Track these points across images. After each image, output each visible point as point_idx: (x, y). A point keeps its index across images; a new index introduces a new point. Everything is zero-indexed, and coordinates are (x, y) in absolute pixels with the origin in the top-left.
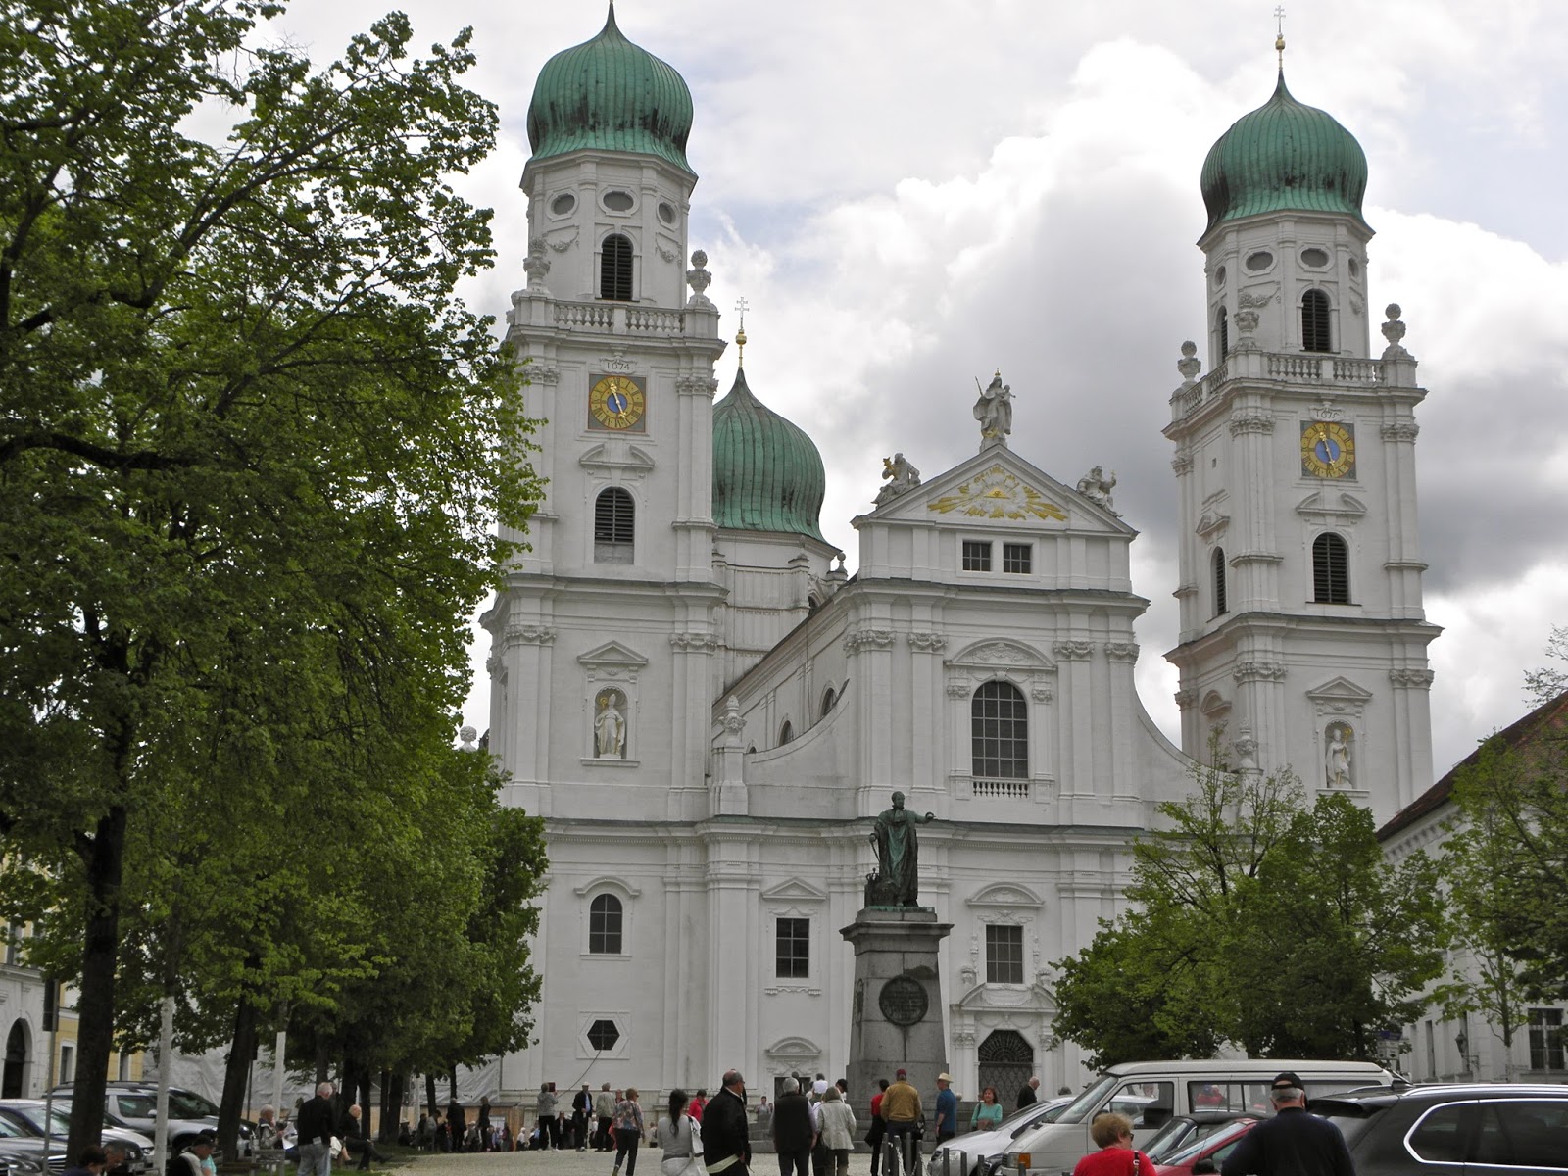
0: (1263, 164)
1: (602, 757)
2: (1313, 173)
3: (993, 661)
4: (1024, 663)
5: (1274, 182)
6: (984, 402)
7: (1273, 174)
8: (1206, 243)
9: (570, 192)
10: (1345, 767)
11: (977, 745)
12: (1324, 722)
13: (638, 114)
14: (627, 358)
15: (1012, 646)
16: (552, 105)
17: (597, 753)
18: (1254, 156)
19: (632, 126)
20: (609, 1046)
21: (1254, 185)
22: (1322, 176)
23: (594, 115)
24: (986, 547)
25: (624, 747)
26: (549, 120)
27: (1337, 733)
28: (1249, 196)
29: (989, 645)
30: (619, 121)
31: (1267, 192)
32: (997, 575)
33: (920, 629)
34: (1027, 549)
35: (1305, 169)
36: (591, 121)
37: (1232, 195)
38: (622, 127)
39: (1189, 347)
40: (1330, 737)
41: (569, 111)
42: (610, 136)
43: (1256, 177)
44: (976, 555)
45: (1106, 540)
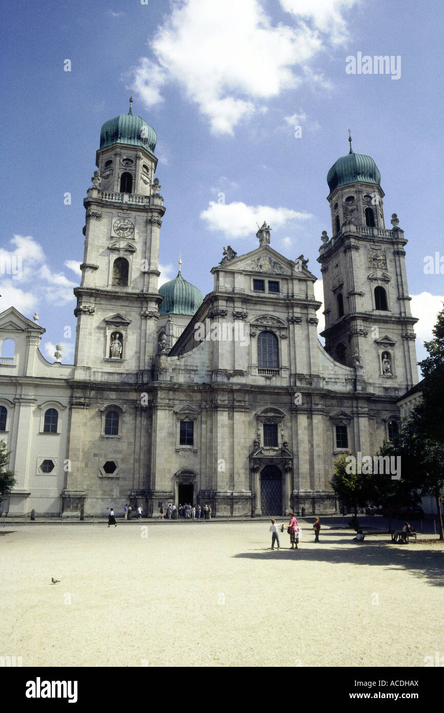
0: (349, 170)
1: (112, 358)
2: (366, 172)
3: (265, 323)
4: (277, 325)
5: (353, 174)
6: (261, 232)
7: (353, 171)
8: (329, 199)
9: (111, 159)
10: (389, 367)
11: (259, 354)
12: (381, 351)
13: (136, 134)
14: (129, 212)
15: (272, 318)
16: (107, 132)
17: (111, 356)
18: (346, 167)
19: (134, 138)
20: (112, 472)
21: (346, 176)
22: (368, 173)
23: (121, 134)
24: (263, 282)
25: (121, 354)
26: (105, 138)
27: (386, 356)
28: (345, 180)
29: (264, 317)
30: (129, 136)
31: (351, 178)
32: (267, 294)
33: (237, 310)
34: (278, 283)
35: (363, 171)
36: (119, 136)
37: (339, 180)
38: (130, 138)
39: (324, 233)
40: (383, 358)
41: (112, 134)
42: (126, 139)
43: (347, 173)
44: (259, 285)
45: (306, 281)
